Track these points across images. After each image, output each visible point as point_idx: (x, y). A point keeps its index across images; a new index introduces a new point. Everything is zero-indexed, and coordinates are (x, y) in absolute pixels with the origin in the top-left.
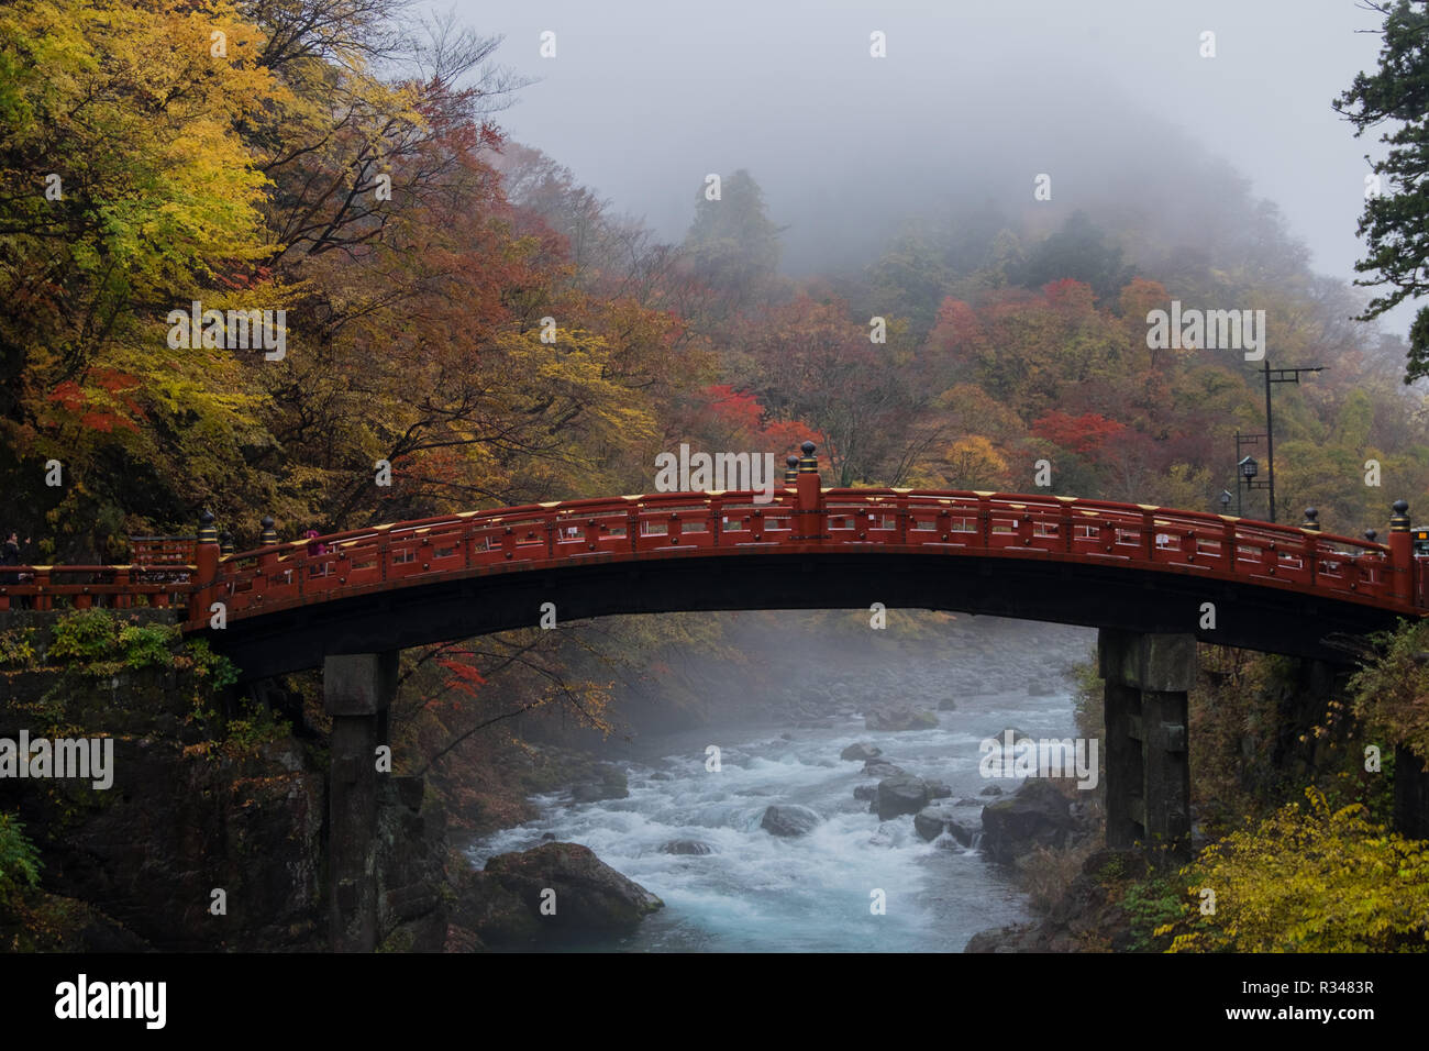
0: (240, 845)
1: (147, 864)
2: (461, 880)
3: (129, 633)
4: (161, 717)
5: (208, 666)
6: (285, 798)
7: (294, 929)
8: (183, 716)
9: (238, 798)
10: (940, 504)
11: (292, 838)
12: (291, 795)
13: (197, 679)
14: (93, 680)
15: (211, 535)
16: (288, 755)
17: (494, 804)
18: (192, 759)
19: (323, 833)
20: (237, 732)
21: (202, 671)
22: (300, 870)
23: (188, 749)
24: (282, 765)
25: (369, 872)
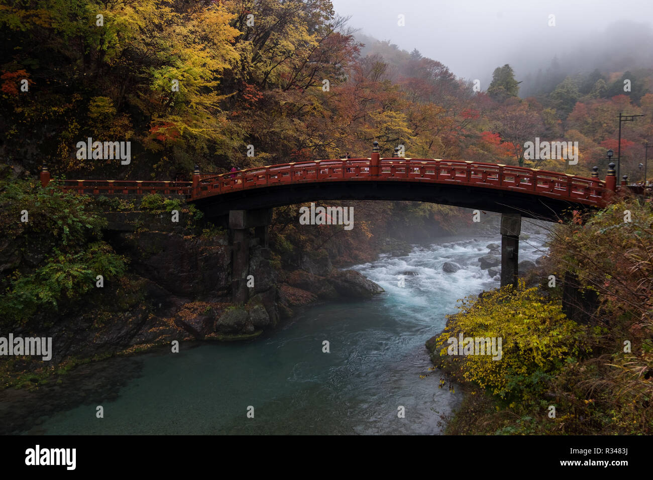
0: (202, 266)
1: (171, 270)
2: (315, 280)
3: (167, 201)
4: (177, 227)
5: (193, 212)
6: (217, 253)
7: (220, 292)
8: (184, 227)
9: (202, 252)
10: (422, 164)
11: (219, 265)
12: (219, 253)
13: (190, 216)
14: (154, 215)
15: (197, 172)
16: (221, 240)
17: (362, 255)
18: (186, 240)
19: (231, 264)
20: (205, 232)
21: (192, 214)
22: (223, 275)
23: (185, 237)
24: (219, 243)
25: (243, 277)
